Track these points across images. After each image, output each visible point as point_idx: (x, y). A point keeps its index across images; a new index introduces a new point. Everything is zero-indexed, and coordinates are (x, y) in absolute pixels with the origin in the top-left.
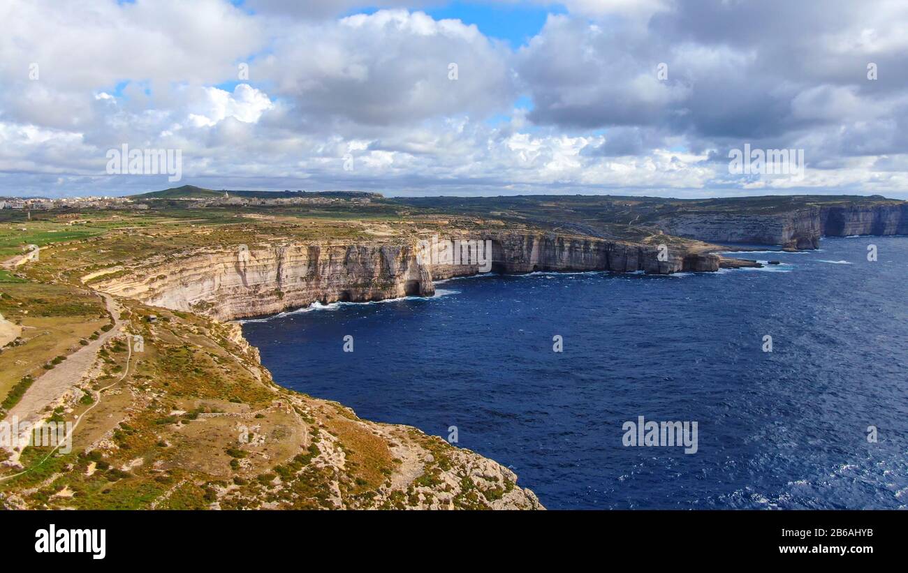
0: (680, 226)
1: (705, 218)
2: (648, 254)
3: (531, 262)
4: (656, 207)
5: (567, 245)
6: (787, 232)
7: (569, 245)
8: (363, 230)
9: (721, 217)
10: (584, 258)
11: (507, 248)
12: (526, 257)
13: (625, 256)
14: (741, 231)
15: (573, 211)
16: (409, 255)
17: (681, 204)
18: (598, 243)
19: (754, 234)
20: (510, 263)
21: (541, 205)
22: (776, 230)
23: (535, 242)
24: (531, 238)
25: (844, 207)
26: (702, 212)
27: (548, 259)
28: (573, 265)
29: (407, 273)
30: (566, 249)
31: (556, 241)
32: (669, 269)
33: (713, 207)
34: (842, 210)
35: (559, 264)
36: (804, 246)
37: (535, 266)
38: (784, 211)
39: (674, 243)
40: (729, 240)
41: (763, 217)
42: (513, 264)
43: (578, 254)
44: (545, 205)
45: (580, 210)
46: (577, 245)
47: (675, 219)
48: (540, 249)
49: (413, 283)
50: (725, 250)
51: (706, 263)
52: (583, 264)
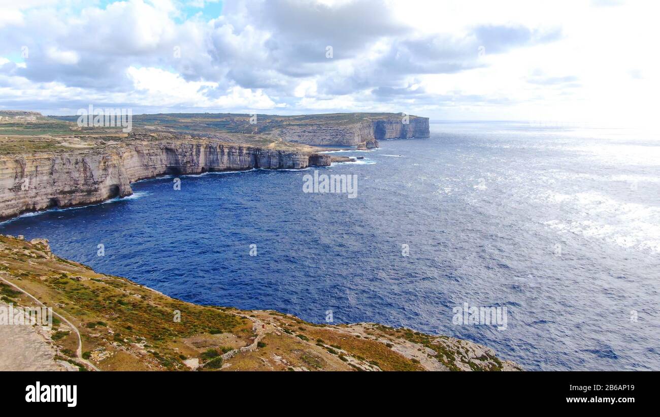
0: (288, 134)
1: (304, 129)
2: (285, 155)
3: (200, 165)
4: (267, 121)
5: (226, 150)
6: (357, 137)
7: (228, 151)
8: (59, 143)
9: (315, 128)
10: (240, 160)
11: (181, 155)
12: (196, 161)
13: (269, 157)
14: (328, 138)
15: (206, 125)
16: (110, 163)
17: (283, 119)
18: (249, 149)
19: (337, 139)
20: (184, 167)
21: (180, 121)
22: (351, 136)
23: (202, 149)
24: (198, 146)
25: (385, 120)
26: (302, 125)
27: (212, 162)
28: (231, 166)
29: (108, 178)
30: (226, 153)
31: (218, 148)
32: (301, 166)
33: (307, 121)
34: (383, 122)
35: (221, 165)
36: (370, 146)
37: (203, 168)
38: (353, 123)
39: (290, 147)
40: (321, 144)
41: (342, 127)
42: (186, 167)
43: (234, 157)
44: (183, 121)
45: (211, 124)
46: (234, 150)
47: (284, 130)
48: (206, 154)
49: (113, 187)
50: (323, 151)
51: (323, 160)
52: (239, 165)
